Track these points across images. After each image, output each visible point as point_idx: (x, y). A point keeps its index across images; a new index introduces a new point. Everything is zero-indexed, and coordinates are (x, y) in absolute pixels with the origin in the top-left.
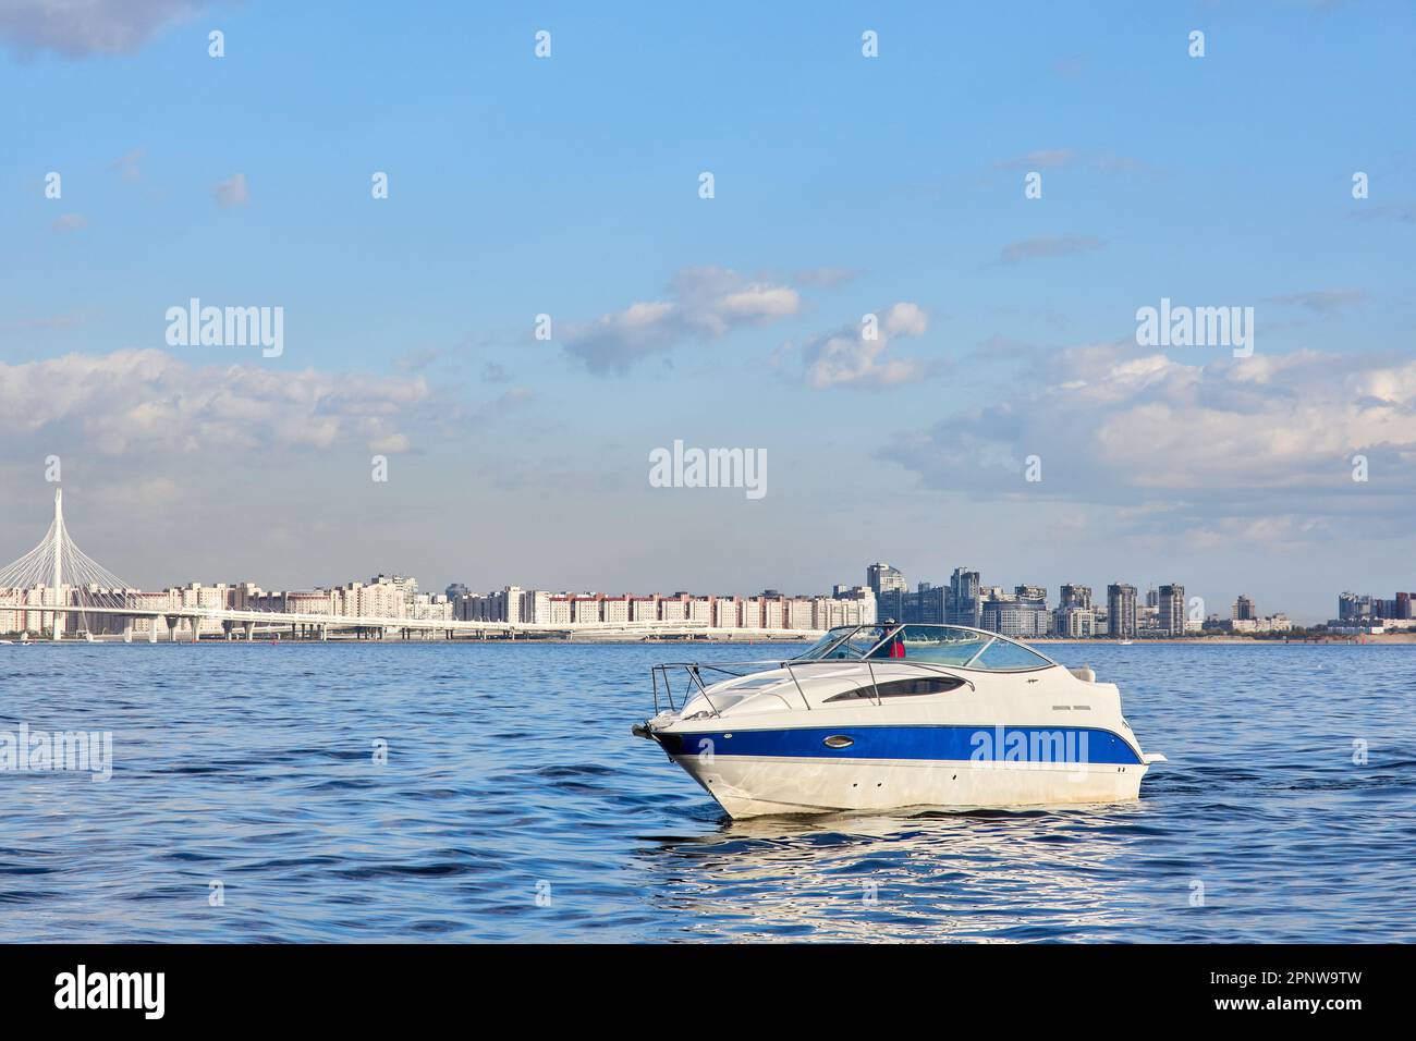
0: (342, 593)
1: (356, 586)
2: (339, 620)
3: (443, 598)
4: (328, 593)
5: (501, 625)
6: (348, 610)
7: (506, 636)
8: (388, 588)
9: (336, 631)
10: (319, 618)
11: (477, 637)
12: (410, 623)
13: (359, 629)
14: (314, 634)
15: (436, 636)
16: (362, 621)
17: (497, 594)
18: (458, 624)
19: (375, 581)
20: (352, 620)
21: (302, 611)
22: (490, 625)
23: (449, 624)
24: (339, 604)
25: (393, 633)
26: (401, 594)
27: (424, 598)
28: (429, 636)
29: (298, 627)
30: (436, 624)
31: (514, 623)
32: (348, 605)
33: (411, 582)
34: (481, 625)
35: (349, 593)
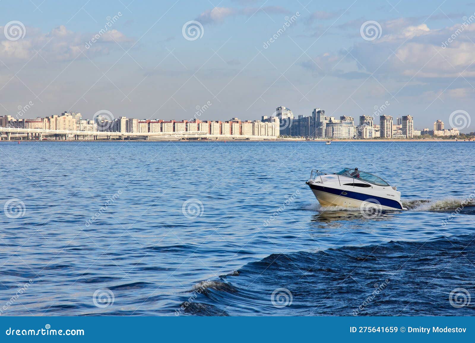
0: (49, 120)
1: (55, 116)
2: (48, 132)
3: (92, 122)
4: (42, 119)
5: (118, 133)
6: (51, 127)
7: (120, 138)
8: (69, 117)
9: (46, 136)
10: (39, 131)
11: (108, 139)
12: (79, 133)
13: (56, 135)
14: (37, 137)
15: (89, 139)
16: (58, 132)
17: (116, 120)
18: (99, 133)
19: (63, 114)
20: (54, 131)
21: (31, 128)
22: (113, 133)
23: (95, 133)
24: (47, 124)
25: (71, 137)
26: (74, 120)
27: (84, 122)
28: (86, 138)
29: (30, 134)
30: (89, 133)
31: (123, 133)
32: (51, 124)
33: (79, 115)
34: (109, 133)
35: (52, 120)
